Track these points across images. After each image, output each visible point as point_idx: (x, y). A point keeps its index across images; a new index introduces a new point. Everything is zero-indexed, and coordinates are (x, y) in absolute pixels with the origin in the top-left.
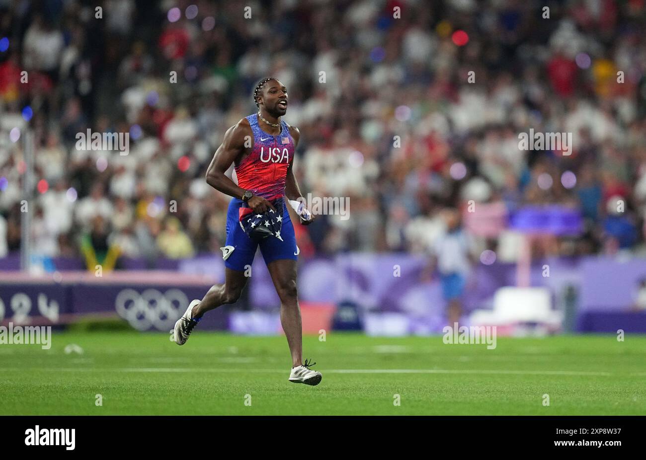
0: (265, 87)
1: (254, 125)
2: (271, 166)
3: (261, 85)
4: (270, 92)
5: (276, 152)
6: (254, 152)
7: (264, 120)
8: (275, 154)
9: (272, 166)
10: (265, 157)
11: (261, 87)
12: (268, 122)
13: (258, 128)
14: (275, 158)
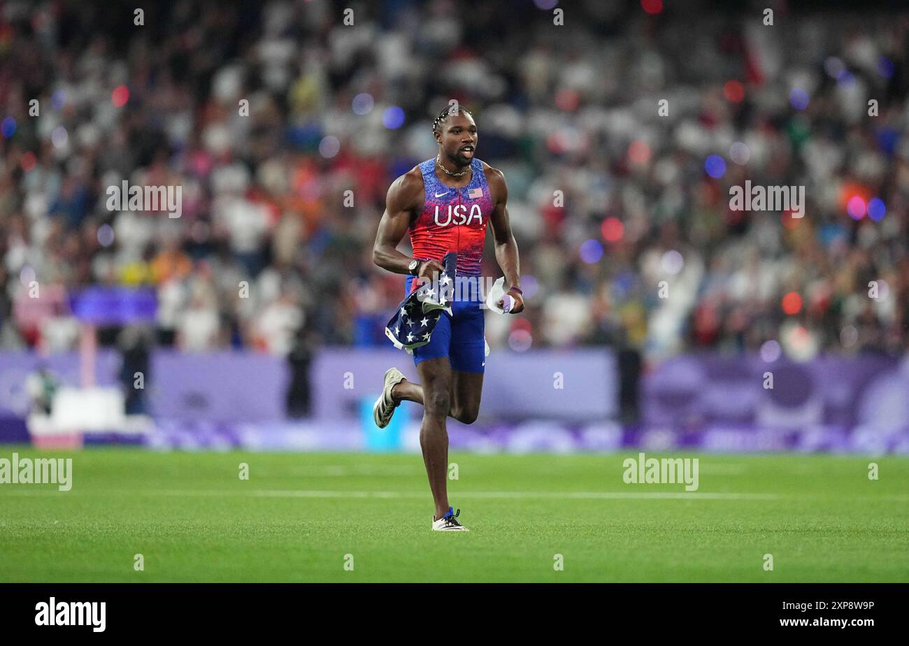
0: (446, 121)
1: (428, 174)
2: (453, 229)
3: (442, 117)
4: (451, 131)
5: (460, 211)
6: (425, 214)
7: (443, 167)
8: (457, 215)
9: (455, 230)
10: (443, 219)
11: (442, 120)
12: (447, 171)
13: (433, 179)
14: (459, 219)
